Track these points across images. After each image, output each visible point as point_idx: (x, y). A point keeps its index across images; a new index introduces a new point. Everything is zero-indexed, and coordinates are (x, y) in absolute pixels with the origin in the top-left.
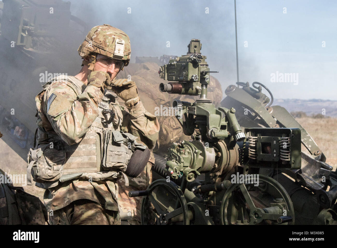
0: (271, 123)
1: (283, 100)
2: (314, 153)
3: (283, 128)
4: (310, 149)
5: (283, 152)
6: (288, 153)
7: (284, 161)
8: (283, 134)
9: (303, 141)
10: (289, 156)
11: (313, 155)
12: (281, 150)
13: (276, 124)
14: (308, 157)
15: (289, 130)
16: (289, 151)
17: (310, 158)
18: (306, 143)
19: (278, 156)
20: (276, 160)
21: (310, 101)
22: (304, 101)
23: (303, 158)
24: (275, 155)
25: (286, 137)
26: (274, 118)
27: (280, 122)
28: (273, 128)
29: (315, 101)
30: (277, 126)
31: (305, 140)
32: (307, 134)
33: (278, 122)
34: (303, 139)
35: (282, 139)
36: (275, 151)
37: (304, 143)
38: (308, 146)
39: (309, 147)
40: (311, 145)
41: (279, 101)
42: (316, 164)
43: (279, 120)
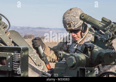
0: (8, 43)
1: (20, 27)
2: (38, 65)
3: (16, 47)
4: (35, 62)
5: (15, 64)
6: (19, 65)
7: (15, 71)
8: (16, 51)
9: (31, 56)
10: (20, 67)
11: (37, 66)
12: (14, 63)
13: (12, 44)
14: (34, 67)
15: (20, 48)
16: (19, 63)
17: (35, 68)
18: (33, 57)
19: (11, 67)
20: (10, 70)
21: (37, 28)
22: (34, 28)
23: (30, 68)
24: (9, 66)
25: (17, 53)
26: (10, 39)
27: (15, 42)
28: (9, 47)
29: (40, 28)
30: (12, 45)
31: (32, 55)
32: (34, 51)
33: (13, 42)
34: (31, 54)
35: (15, 55)
36: (9, 63)
37: (31, 57)
38: (34, 59)
39: (35, 61)
40: (36, 59)
41: (18, 28)
42: (39, 72)
43: (14, 41)
